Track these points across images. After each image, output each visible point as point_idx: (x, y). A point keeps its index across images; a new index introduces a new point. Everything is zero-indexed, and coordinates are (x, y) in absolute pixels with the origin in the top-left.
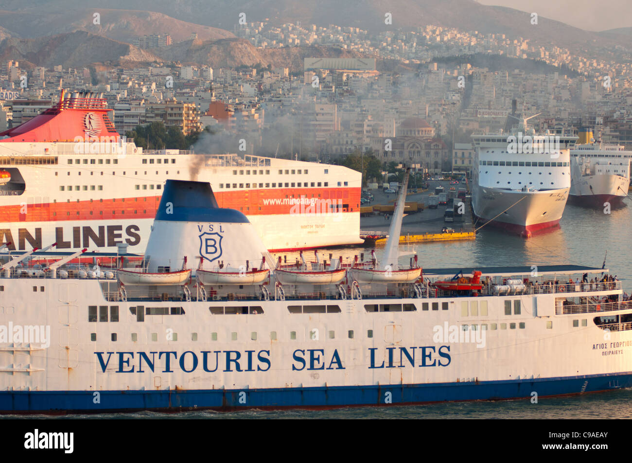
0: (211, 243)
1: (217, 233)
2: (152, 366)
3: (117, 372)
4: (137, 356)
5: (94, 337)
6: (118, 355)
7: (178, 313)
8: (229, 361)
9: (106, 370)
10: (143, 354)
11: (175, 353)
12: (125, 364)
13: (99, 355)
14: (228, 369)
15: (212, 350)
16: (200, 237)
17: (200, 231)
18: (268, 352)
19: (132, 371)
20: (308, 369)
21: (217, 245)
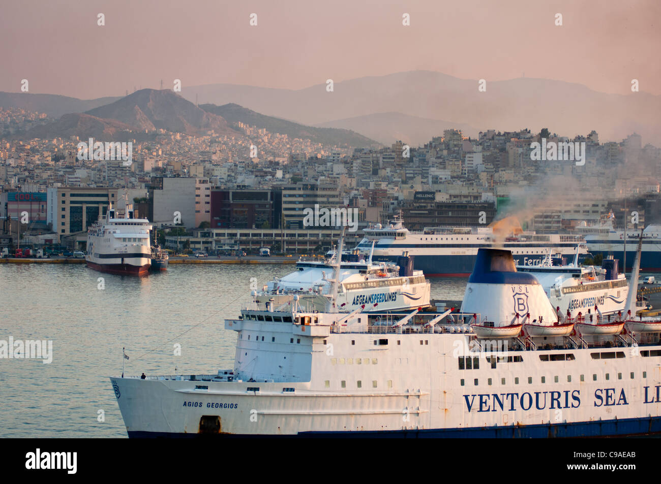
0: (521, 302)
1: (524, 294)
2: (502, 406)
3: (478, 411)
4: (491, 397)
5: (462, 382)
6: (479, 397)
7: (519, 361)
8: (553, 399)
9: (471, 410)
10: (496, 396)
11: (517, 394)
12: (484, 405)
13: (466, 397)
14: (552, 407)
15: (542, 392)
16: (514, 296)
17: (513, 292)
18: (578, 392)
19: (488, 410)
20: (605, 405)
21: (525, 304)
